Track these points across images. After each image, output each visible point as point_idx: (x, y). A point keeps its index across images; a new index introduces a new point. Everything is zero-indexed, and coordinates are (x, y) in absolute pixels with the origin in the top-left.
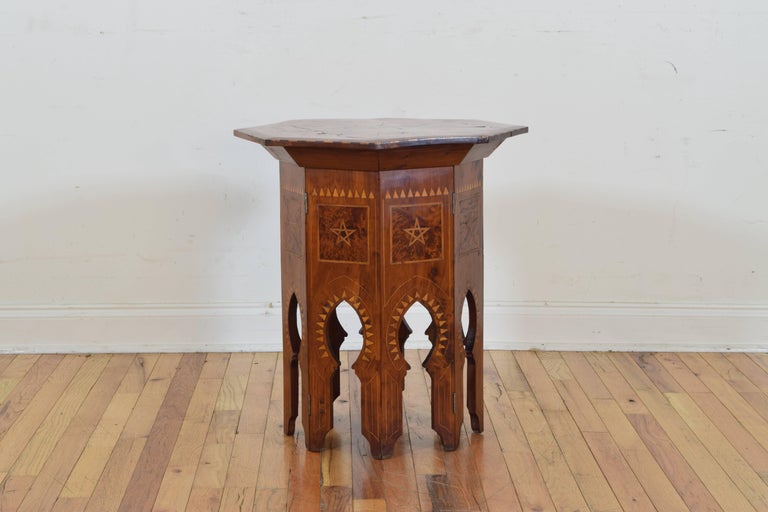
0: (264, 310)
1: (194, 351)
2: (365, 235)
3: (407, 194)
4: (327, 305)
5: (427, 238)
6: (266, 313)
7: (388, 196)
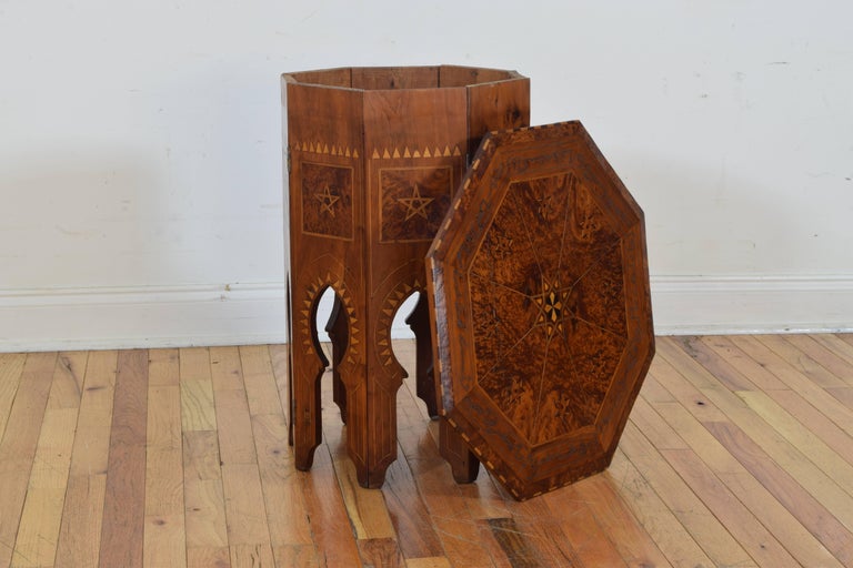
0: (218, 294)
1: (132, 347)
2: (350, 204)
3: (402, 153)
4: (311, 289)
5: (430, 211)
6: (222, 298)
7: (376, 156)
